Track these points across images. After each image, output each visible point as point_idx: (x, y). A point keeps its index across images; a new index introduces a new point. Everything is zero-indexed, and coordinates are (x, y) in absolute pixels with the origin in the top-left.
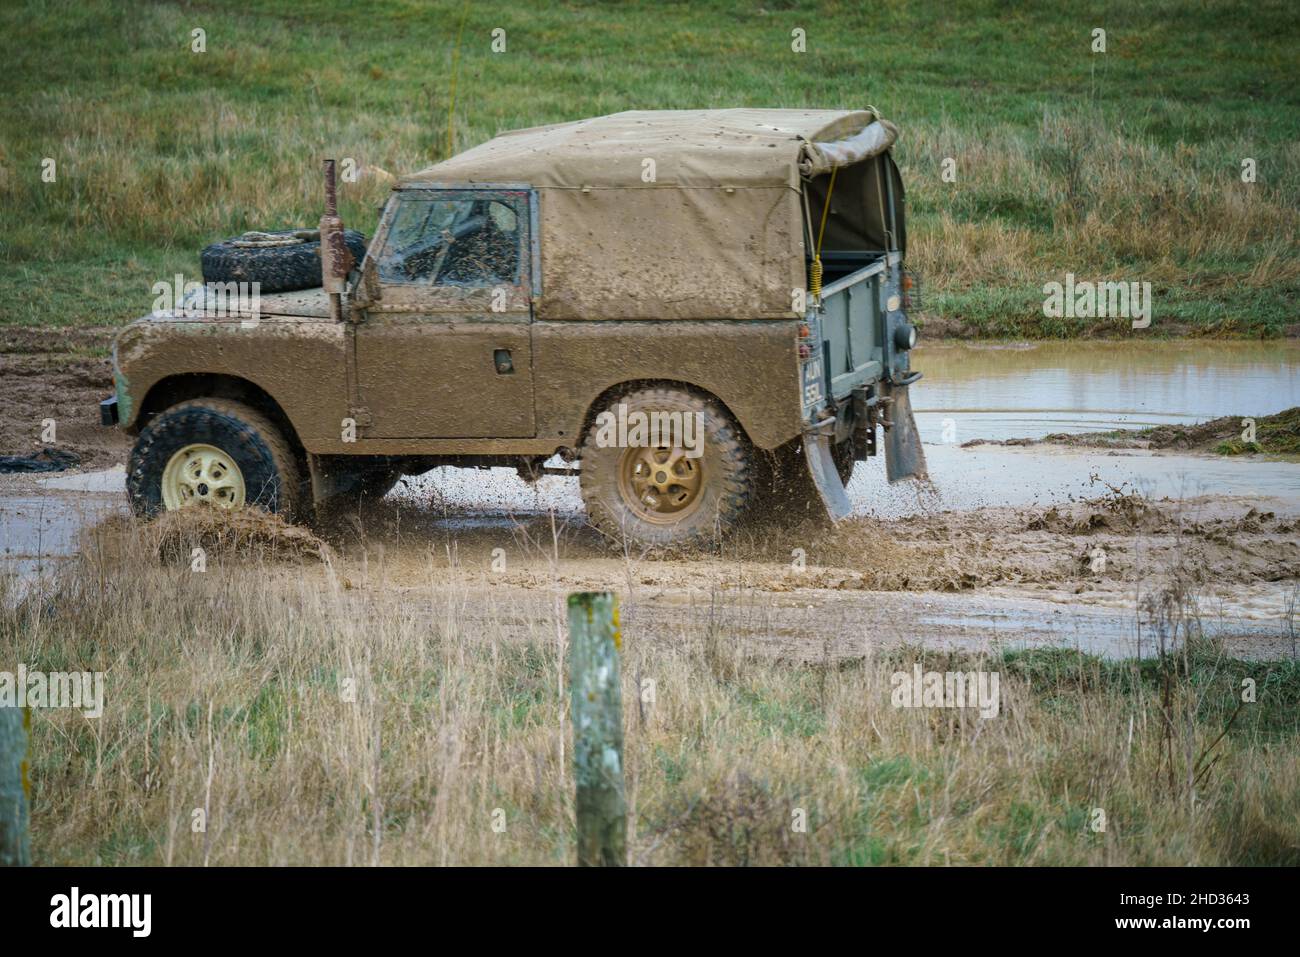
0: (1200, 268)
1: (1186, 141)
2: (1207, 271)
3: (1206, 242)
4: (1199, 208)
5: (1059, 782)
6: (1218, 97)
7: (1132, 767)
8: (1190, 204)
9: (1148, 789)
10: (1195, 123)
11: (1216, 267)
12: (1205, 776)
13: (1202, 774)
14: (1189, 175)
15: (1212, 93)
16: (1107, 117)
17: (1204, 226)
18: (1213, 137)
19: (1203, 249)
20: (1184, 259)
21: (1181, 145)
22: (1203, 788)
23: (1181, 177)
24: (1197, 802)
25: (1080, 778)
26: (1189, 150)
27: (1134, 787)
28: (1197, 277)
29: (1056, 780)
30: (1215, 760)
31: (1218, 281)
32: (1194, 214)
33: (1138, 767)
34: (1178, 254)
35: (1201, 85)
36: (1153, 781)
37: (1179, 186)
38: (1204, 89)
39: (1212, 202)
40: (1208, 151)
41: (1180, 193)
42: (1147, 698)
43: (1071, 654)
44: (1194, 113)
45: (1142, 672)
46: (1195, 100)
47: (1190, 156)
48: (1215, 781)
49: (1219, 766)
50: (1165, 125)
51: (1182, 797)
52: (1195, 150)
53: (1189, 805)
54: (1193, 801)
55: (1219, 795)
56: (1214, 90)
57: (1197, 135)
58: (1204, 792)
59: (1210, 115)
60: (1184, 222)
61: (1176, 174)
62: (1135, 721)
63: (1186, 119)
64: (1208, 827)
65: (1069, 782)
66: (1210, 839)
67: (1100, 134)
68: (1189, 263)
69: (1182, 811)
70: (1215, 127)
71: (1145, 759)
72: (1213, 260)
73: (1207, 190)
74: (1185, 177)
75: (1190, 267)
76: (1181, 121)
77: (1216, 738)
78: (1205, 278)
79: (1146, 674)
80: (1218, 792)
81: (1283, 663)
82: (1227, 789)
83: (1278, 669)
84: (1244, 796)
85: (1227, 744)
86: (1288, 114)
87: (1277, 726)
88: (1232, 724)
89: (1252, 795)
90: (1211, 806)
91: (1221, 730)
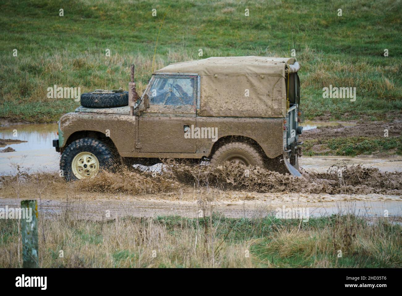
5: (174, 257)
6: (221, 47)
7: (197, 252)
9: (201, 259)
12: (218, 254)
15: (220, 46)
16: (188, 52)
22: (217, 258)
24: (215, 262)
25: (180, 256)
27: (197, 258)
29: (173, 256)
30: (221, 249)
33: (198, 252)
35: (216, 43)
36: (203, 256)
38: (217, 44)
42: (200, 230)
43: (178, 218)
44: (214, 51)
45: (200, 222)
46: (214, 48)
48: (221, 256)
49: (222, 251)
50: (205, 55)
51: (211, 261)
55: (222, 260)
56: (220, 45)
58: (218, 259)
62: (198, 238)
65: (177, 256)
67: (186, 58)
69: (211, 265)
71: (200, 249)
76: (210, 54)
77: (221, 242)
79: (201, 223)
80: (222, 259)
81: (241, 219)
82: (224, 258)
83: (240, 221)
84: (229, 260)
85: (225, 244)
86: (241, 52)
87: (239, 239)
88: (226, 238)
89: (232, 260)
90: (219, 263)
91: (223, 240)
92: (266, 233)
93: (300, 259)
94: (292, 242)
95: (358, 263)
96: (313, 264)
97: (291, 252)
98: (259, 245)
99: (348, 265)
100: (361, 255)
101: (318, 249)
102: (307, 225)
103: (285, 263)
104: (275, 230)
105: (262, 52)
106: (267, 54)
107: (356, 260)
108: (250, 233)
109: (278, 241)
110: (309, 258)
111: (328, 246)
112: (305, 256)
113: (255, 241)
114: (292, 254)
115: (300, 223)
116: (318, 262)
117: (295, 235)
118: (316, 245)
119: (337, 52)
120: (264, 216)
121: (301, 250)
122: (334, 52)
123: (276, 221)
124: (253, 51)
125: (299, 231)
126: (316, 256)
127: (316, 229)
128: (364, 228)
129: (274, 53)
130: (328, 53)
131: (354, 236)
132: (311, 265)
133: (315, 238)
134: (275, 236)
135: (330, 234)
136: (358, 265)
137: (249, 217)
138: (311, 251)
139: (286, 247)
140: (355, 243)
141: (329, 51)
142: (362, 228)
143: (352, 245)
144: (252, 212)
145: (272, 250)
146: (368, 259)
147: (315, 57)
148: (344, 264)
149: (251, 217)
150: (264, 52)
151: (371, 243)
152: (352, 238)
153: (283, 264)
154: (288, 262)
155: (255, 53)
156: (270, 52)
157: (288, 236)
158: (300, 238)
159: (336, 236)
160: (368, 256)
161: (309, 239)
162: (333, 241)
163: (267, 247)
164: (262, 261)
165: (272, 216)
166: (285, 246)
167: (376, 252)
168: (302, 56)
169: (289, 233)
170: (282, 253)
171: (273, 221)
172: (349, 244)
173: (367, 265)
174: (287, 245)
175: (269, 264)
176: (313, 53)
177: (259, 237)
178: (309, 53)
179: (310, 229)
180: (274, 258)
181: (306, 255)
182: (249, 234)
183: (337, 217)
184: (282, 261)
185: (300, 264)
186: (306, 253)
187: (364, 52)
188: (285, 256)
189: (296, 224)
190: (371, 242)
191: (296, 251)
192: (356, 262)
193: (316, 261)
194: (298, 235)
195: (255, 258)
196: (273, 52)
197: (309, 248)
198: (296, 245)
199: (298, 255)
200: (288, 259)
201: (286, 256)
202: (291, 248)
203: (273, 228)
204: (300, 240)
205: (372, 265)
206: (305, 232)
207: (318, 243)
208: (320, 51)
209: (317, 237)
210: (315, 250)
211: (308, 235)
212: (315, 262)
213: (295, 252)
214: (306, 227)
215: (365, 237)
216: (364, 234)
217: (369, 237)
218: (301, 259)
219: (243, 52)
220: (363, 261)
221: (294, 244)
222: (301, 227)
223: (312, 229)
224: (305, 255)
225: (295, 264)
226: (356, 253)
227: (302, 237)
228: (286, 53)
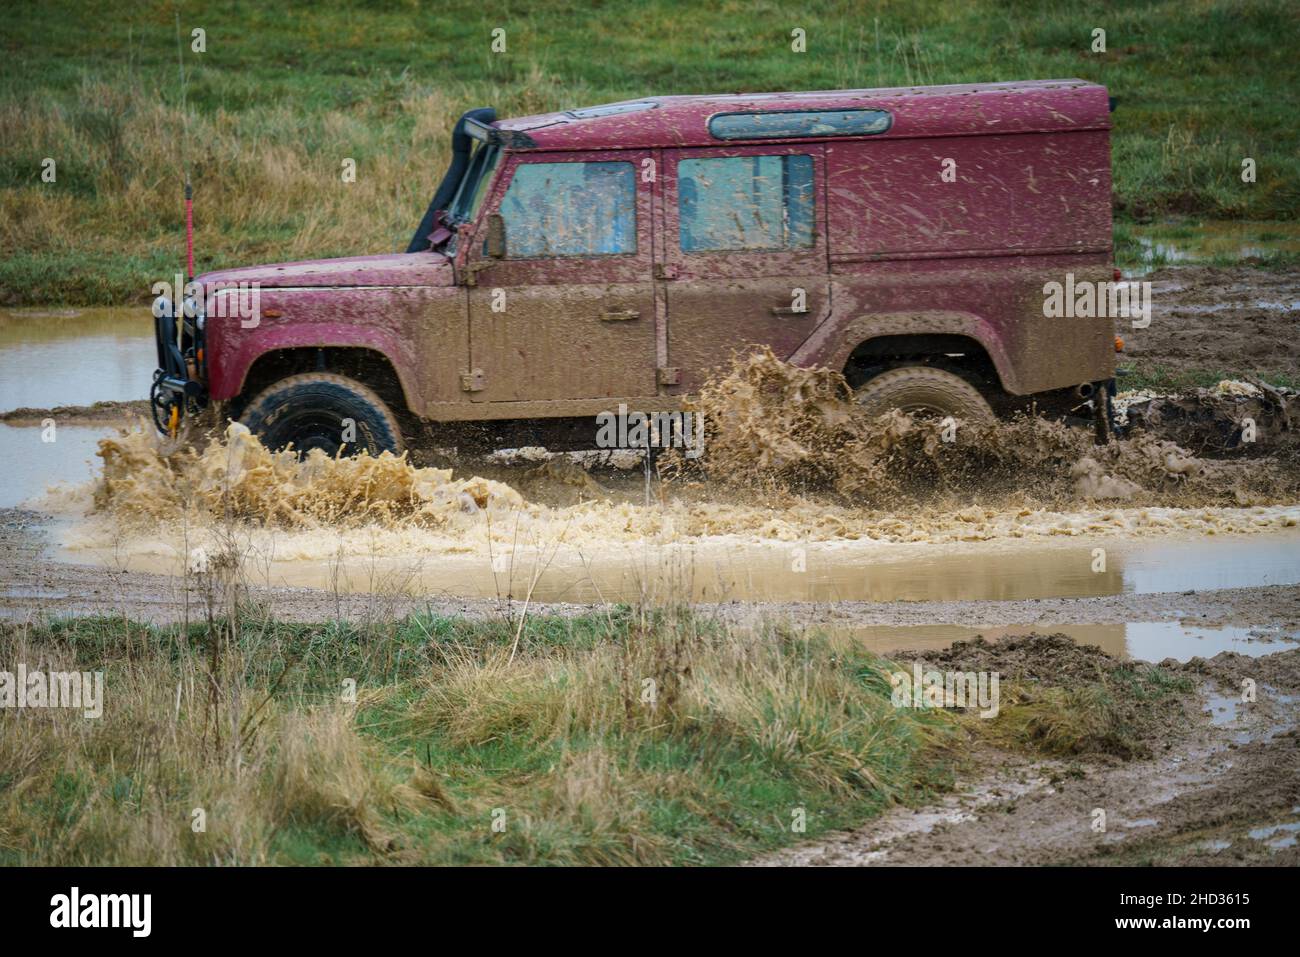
0: (244, 236)
1: (226, 109)
2: (251, 238)
3: (249, 209)
4: (241, 177)
5: (105, 752)
6: (257, 66)
7: (179, 733)
8: (233, 172)
9: (195, 755)
10: (234, 91)
11: (261, 235)
12: (251, 740)
13: (248, 737)
14: (230, 143)
15: (251, 62)
16: (147, 82)
17: (247, 194)
18: (253, 105)
19: (247, 217)
20: (228, 227)
21: (222, 113)
22: (249, 751)
23: (222, 144)
24: (242, 766)
25: (127, 746)
26: (230, 118)
27: (181, 752)
28: (241, 244)
29: (102, 749)
30: (261, 723)
31: (262, 248)
32: (237, 181)
33: (185, 733)
34: (222, 221)
35: (238, 54)
36: (199, 747)
37: (221, 153)
38: (242, 58)
39: (253, 170)
40: (248, 119)
41: (222, 161)
42: (194, 665)
43: (118, 623)
44: (233, 80)
45: (190, 639)
46: (234, 68)
47: (230, 124)
48: (260, 744)
49: (264, 730)
50: (205, 93)
51: (228, 762)
52: (235, 118)
53: (235, 769)
54: (238, 764)
55: (264, 758)
56: (253, 58)
57: (237, 103)
58: (250, 756)
59: (249, 83)
60: (227, 190)
61: (217, 142)
62: (183, 688)
63: (226, 86)
64: (253, 789)
65: (116, 749)
66: (255, 801)
67: (140, 100)
68: (233, 230)
69: (228, 775)
70: (254, 95)
71: (192, 725)
72: (256, 228)
73: (248, 158)
74: (227, 145)
75: (234, 235)
76: (221, 88)
77: (261, 701)
78: (250, 246)
79: (194, 640)
80: (263, 755)
81: (328, 625)
82: (272, 751)
83: (323, 632)
84: (289, 757)
85: (273, 707)
86: (324, 84)
87: (321, 688)
88: (278, 687)
89: (296, 757)
90: (256, 768)
91: (266, 693)
92: (407, 670)
93: (516, 749)
94: (491, 696)
95: (697, 758)
96: (557, 767)
97: (487, 729)
98: (386, 707)
99: (668, 765)
100: (708, 731)
101: (574, 715)
102: (540, 640)
103: (466, 764)
104: (435, 657)
105: (392, 82)
106: (407, 89)
107: (692, 750)
108: (356, 668)
109: (445, 693)
110: (543, 745)
111: (605, 706)
112: (532, 740)
113: (371, 695)
114: (492, 735)
115: (518, 636)
116: (572, 758)
117: (500, 674)
118: (568, 705)
119: (629, 85)
120: (400, 616)
121: (520, 722)
122: (623, 84)
123: (440, 631)
124: (361, 81)
125: (515, 660)
126: (566, 739)
127: (569, 654)
128: (715, 647)
129: (429, 88)
130: (601, 88)
131: (687, 671)
132: (553, 768)
133: (563, 682)
134: (438, 679)
135: (610, 668)
136: (700, 764)
137: (354, 620)
138: (553, 723)
139: (473, 714)
140: (690, 693)
141: (606, 81)
142: (711, 649)
143: (679, 702)
144: (362, 603)
145: (427, 722)
146: (729, 746)
147: (561, 101)
148: (656, 762)
149: (358, 618)
150: (400, 83)
151: (739, 696)
152: (681, 678)
153: (462, 768)
154: (479, 759)
155: (367, 85)
156: (418, 85)
157: (478, 677)
158: (517, 683)
159: (630, 673)
160: (730, 737)
161: (544, 684)
162: (622, 691)
163: (412, 713)
164: (392, 761)
165: (426, 613)
166: (468, 710)
167: (756, 721)
168: (520, 96)
169: (482, 667)
170: (458, 732)
171: (430, 631)
172: (671, 700)
173: (728, 762)
174: (474, 706)
175: (416, 768)
176: (555, 88)
177: (384, 683)
178: (542, 88)
179: (548, 652)
180: (433, 747)
181: (536, 735)
182: (352, 672)
183: (634, 613)
184: (459, 759)
185: (516, 767)
186: (534, 730)
187: (716, 84)
188: (468, 740)
189: (505, 639)
190: (741, 691)
191: (505, 726)
192: (694, 755)
193: (566, 753)
194: (509, 674)
195: (373, 748)
196: (426, 85)
197: (544, 715)
198: (504, 705)
199: (509, 736)
200: (477, 750)
201: (472, 742)
202: (488, 717)
203: (431, 653)
204: (516, 689)
205: (743, 762)
206: (534, 664)
207: (572, 700)
208: (578, 81)
209: (572, 678)
210: (565, 718)
211: (542, 674)
212: (563, 757)
213: (500, 729)
214: (537, 647)
215: (720, 674)
216: (719, 667)
217: (732, 675)
218: (520, 751)
219: (328, 84)
220: (714, 753)
221: (498, 703)
222: (520, 649)
223: (553, 653)
224: (531, 735)
225: (499, 765)
226: (693, 728)
227: (523, 680)
228: (468, 89)
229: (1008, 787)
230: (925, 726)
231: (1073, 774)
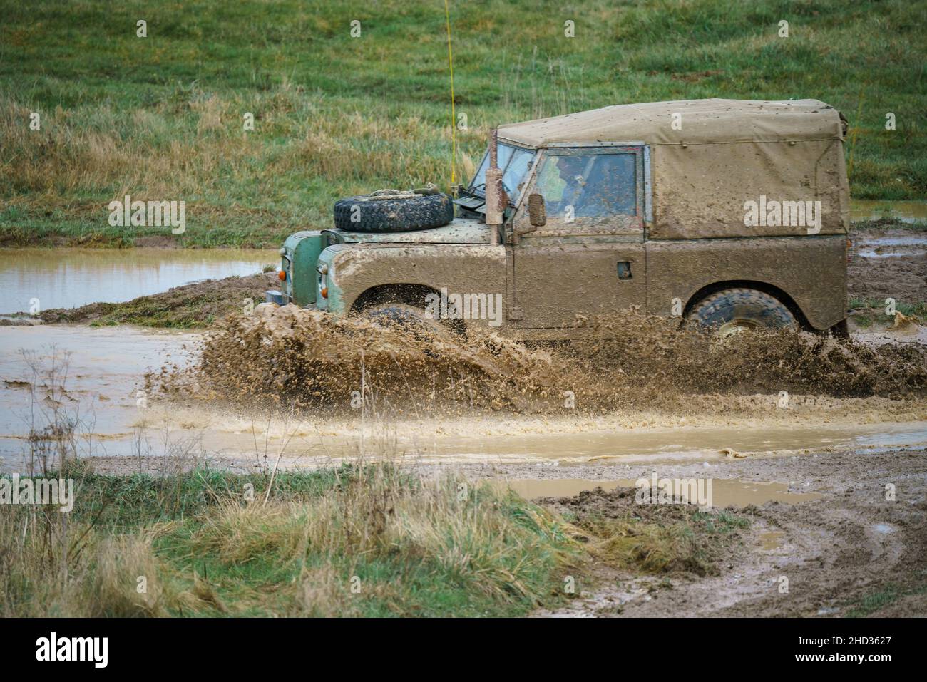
0: (75, 197)
1: (62, 106)
2: (80, 199)
3: (79, 178)
4: (73, 155)
6: (85, 76)
7: (25, 554)
8: (67, 152)
9: (35, 570)
10: (68, 94)
11: (87, 197)
12: (76, 559)
13: (75, 556)
14: (65, 130)
15: (81, 73)
16: (5, 87)
17: (77, 167)
18: (82, 104)
19: (77, 184)
20: (63, 191)
21: (59, 109)
22: (75, 567)
23: (60, 132)
24: (69, 578)
26: (65, 113)
27: (25, 568)
28: (73, 203)
30: (84, 547)
31: (88, 206)
32: (70, 158)
33: (29, 554)
34: (59, 187)
35: (72, 67)
36: (39, 564)
37: (58, 139)
38: (74, 70)
39: (82, 151)
40: (78, 114)
41: (59, 143)
44: (68, 86)
46: (69, 77)
47: (65, 117)
48: (83, 563)
49: (86, 552)
50: (47, 95)
51: (59, 575)
52: (69, 113)
53: (63, 580)
54: (66, 576)
55: (86, 572)
56: (82, 71)
57: (70, 103)
58: (74, 570)
59: (80, 88)
60: (63, 164)
61: (56, 130)
62: (28, 521)
63: (62, 90)
64: (78, 595)
66: (79, 603)
68: (67, 193)
69: (59, 584)
70: (83, 97)
71: (34, 548)
72: (84, 192)
73: (78, 142)
74: (62, 132)
75: (68, 197)
76: (59, 91)
77: (84, 530)
78: (79, 204)
80: (85, 570)
81: (133, 477)
82: (93, 567)
83: (130, 482)
84: (103, 571)
85: (93, 535)
86: (134, 89)
87: (127, 522)
88: (97, 521)
89: (109, 572)
90: (79, 580)
91: (89, 526)
92: (190, 510)
93: (268, 565)
94: (250, 528)
95: (398, 573)
96: (297, 579)
97: (247, 552)
98: (175, 535)
99: (377, 578)
100: (405, 554)
101: (310, 542)
102: (287, 488)
103: (233, 576)
104: (211, 501)
105: (183, 89)
106: (194, 94)
107: (394, 568)
108: (153, 508)
109: (218, 526)
110: (288, 563)
111: (333, 535)
112: (280, 560)
113: (164, 527)
114: (251, 556)
115: (270, 485)
116: (308, 573)
117: (257, 512)
118: (306, 536)
119: (353, 93)
120: (186, 470)
121: (271, 546)
122: (348, 91)
123: (215, 481)
124: (160, 88)
125: (268, 503)
126: (304, 559)
127: (307, 499)
128: (413, 493)
129: (209, 94)
130: (333, 95)
131: (391, 511)
132: (294, 580)
133: (303, 518)
134: (213, 515)
135: (336, 508)
136: (400, 577)
137: (152, 474)
138: (295, 548)
139: (238, 541)
140: (393, 527)
141: (336, 90)
142: (409, 495)
143: (386, 533)
144: (158, 461)
145: (204, 546)
146: (420, 565)
147: (304, 104)
148: (368, 576)
149: (155, 472)
150: (187, 90)
151: (428, 528)
152: (387, 516)
153: (229, 580)
154: (241, 574)
155: (165, 91)
156: (201, 91)
157: (241, 514)
158: (270, 519)
159: (350, 513)
160: (421, 558)
161: (289, 520)
162: (345, 525)
163: (194, 540)
164: (178, 574)
165: (204, 469)
166: (234, 538)
167: (440, 547)
168: (275, 100)
169: (245, 508)
170: (227, 554)
171: (208, 481)
172: (380, 531)
173: (420, 576)
174: (238, 535)
175: (196, 580)
176: (300, 95)
177: (173, 518)
178: (291, 94)
179: (291, 496)
180: (207, 565)
181: (282, 556)
182: (150, 510)
183: (354, 470)
184: (227, 573)
185: (268, 579)
186: (282, 552)
187: (414, 93)
188: (234, 560)
189: (261, 487)
190: (430, 525)
191: (260, 550)
192: (395, 572)
193: (304, 570)
194: (264, 513)
195: (165, 565)
196: (207, 90)
197: (289, 541)
198: (260, 534)
199: (264, 557)
200: (240, 567)
201: (236, 561)
202: (248, 544)
203: (208, 497)
204: (268, 523)
205: (430, 576)
206: (282, 505)
207: (309, 530)
208: (316, 89)
209: (309, 516)
210: (303, 545)
211: (287, 512)
212: (302, 572)
213: (257, 552)
214: (284, 492)
215: (416, 513)
216: (414, 509)
217: (424, 514)
218: (271, 568)
219: (136, 89)
220: (409, 570)
221: (255, 533)
222: (272, 494)
223: (296, 498)
224: (279, 557)
225: (255, 578)
226: (395, 551)
227: (274, 517)
228: (237, 94)
229: (619, 595)
230: (560, 551)
231: (664, 586)
